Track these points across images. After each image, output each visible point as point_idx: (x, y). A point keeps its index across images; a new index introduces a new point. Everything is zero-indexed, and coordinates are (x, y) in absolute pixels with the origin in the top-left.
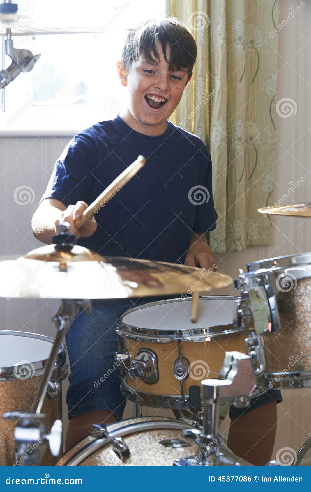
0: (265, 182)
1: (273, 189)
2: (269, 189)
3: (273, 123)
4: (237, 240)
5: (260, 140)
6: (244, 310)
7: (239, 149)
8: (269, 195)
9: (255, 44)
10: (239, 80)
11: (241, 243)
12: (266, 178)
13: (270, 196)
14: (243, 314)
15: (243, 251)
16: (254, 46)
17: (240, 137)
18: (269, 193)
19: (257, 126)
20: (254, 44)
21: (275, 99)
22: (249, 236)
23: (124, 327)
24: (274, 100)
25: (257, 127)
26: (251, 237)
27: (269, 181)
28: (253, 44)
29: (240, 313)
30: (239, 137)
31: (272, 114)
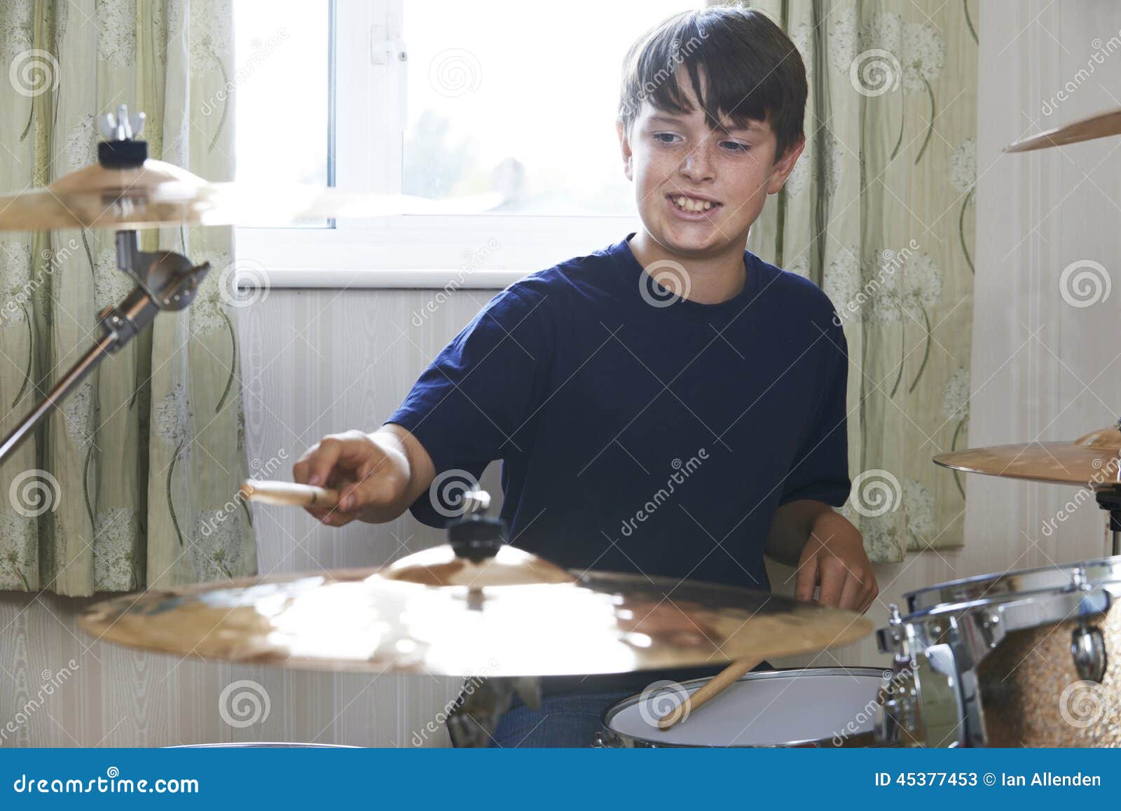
0: (948, 396)
1: (966, 413)
2: (959, 412)
3: (968, 258)
4: (886, 535)
5: (938, 296)
6: (899, 700)
7: (890, 319)
8: (959, 427)
9: (924, 69)
10: (889, 154)
11: (897, 542)
12: (950, 387)
13: (960, 430)
14: (897, 709)
15: (900, 560)
16: (923, 75)
17: (894, 289)
18: (958, 423)
19: (930, 264)
20: (921, 70)
21: (971, 200)
22: (911, 524)
23: (615, 739)
24: (968, 202)
25: (930, 267)
26: (917, 526)
27: (959, 395)
28: (919, 71)
29: (892, 707)
30: (891, 289)
31: (964, 235)
